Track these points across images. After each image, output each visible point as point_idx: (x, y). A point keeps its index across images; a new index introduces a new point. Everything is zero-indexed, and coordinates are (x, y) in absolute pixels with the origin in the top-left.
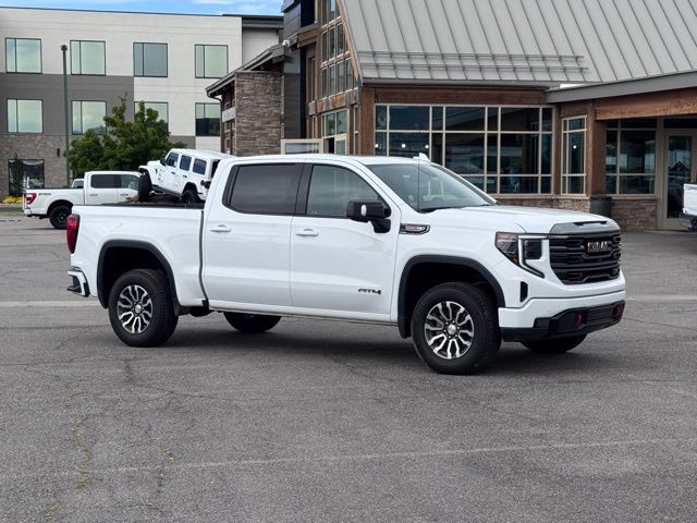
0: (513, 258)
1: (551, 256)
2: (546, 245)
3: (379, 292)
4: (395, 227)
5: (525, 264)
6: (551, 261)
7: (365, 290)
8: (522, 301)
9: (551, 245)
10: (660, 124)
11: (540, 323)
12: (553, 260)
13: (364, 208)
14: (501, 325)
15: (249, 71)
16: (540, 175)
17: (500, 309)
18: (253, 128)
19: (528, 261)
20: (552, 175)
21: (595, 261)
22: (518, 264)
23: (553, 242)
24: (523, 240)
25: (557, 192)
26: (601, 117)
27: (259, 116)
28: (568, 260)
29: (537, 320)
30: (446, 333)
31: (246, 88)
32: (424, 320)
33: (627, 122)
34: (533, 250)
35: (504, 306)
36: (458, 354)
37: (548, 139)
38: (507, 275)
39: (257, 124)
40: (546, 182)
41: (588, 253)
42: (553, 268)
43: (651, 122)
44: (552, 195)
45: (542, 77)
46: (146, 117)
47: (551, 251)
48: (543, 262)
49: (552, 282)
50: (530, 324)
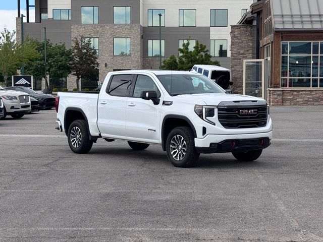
0: (201, 116)
1: (218, 116)
2: (216, 111)
3: (155, 131)
4: (161, 102)
5: (206, 119)
6: (218, 118)
7: (150, 130)
8: (203, 135)
9: (218, 111)
11: (213, 145)
12: (219, 117)
13: (147, 94)
14: (196, 146)
15: (241, 25)
17: (195, 139)
18: (240, 54)
19: (207, 118)
21: (247, 118)
22: (203, 119)
23: (219, 110)
24: (206, 108)
27: (242, 48)
28: (227, 117)
29: (211, 144)
30: (178, 149)
31: (236, 33)
32: (170, 143)
34: (210, 113)
35: (196, 137)
36: (181, 159)
38: (198, 123)
39: (242, 52)
41: (240, 115)
42: (219, 121)
46: (199, 48)
47: (218, 113)
48: (215, 118)
49: (219, 127)
50: (208, 146)
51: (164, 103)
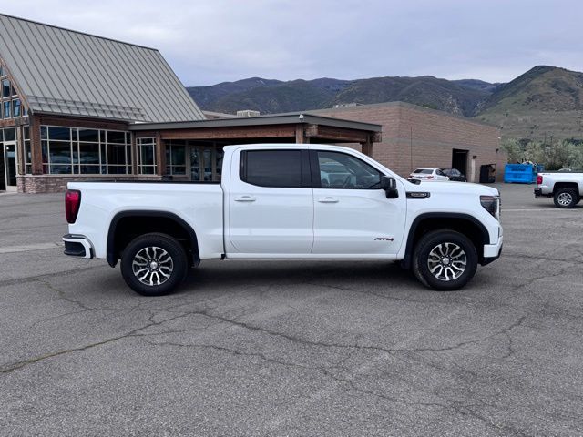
0: (491, 212)
3: (392, 239)
7: (380, 239)
10: (187, 143)
14: (486, 256)
16: (127, 165)
17: (486, 246)
20: (132, 165)
25: (135, 173)
26: (164, 138)
30: (442, 264)
32: (428, 256)
33: (173, 141)
36: (454, 277)
37: (129, 147)
40: (130, 168)
43: (183, 142)
44: (133, 175)
45: (126, 117)
51: (409, 195)
